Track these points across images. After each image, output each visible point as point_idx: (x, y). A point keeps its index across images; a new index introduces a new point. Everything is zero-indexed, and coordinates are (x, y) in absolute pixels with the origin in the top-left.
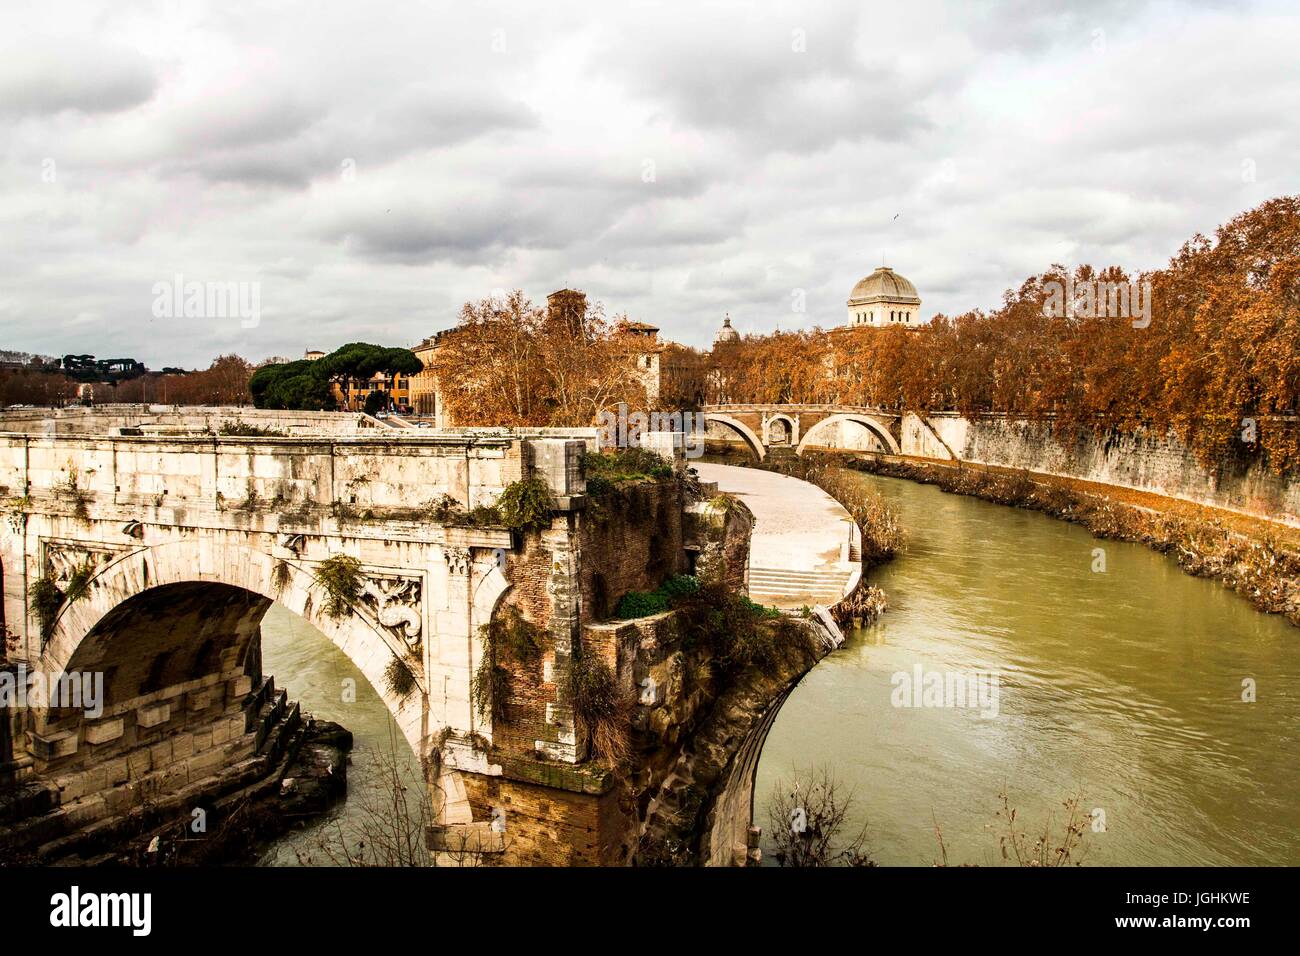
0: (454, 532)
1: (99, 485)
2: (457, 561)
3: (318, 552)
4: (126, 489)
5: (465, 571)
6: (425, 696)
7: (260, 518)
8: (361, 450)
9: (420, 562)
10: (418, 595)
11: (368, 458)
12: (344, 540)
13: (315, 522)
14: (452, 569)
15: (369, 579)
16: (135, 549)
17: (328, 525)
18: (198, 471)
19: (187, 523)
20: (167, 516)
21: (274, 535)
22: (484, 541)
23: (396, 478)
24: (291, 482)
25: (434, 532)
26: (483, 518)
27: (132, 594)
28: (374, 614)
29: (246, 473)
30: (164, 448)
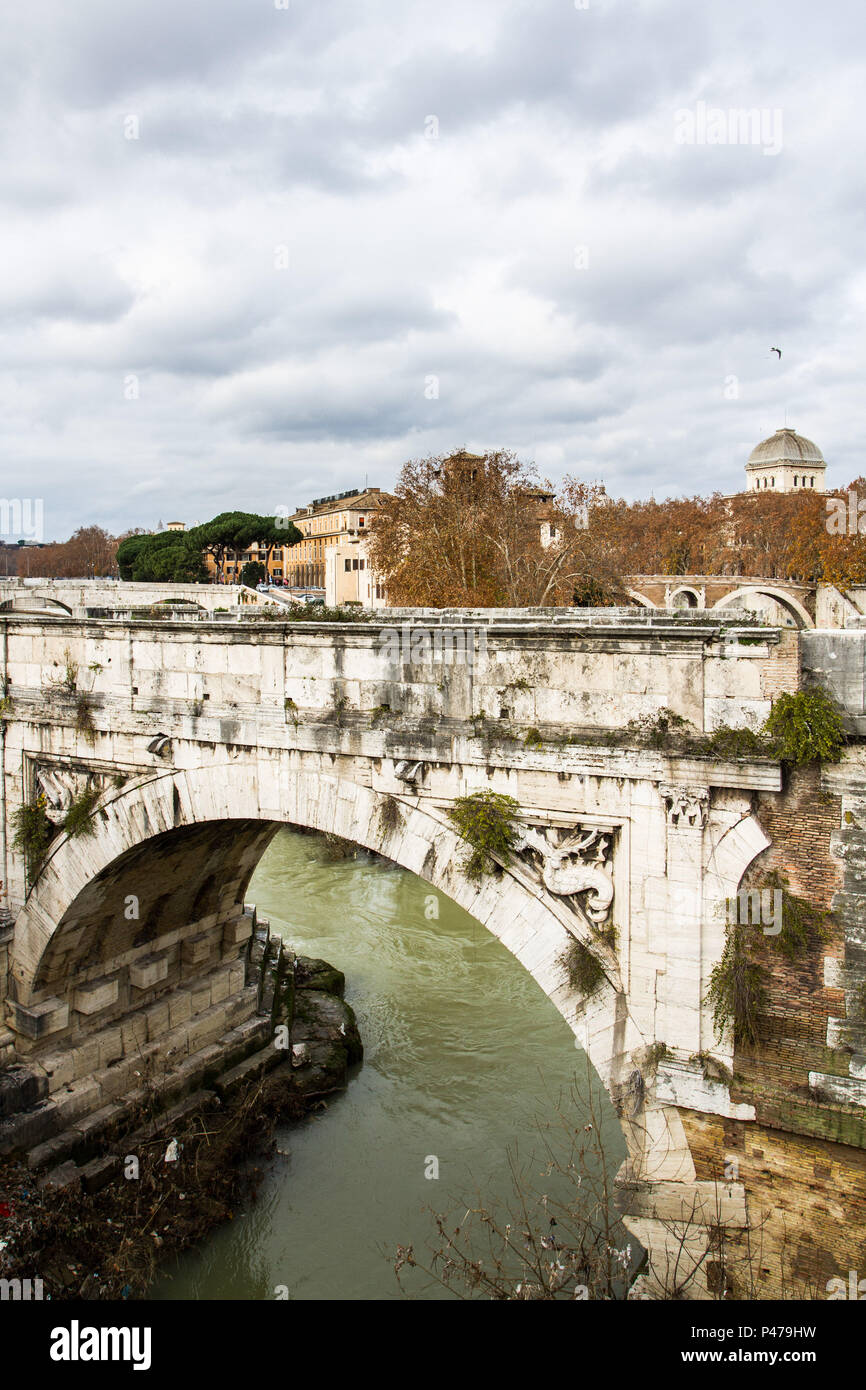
0: (683, 764)
1: (109, 684)
2: (684, 809)
3: (445, 787)
4: (147, 690)
5: (698, 821)
6: (621, 998)
7: (356, 737)
8: (519, 643)
9: (618, 805)
10: (609, 853)
11: (530, 654)
12: (491, 770)
13: (445, 745)
14: (676, 818)
15: (531, 827)
16: (161, 772)
17: (468, 750)
18: (256, 669)
19: (241, 739)
20: (210, 729)
21: (376, 760)
22: (733, 779)
23: (579, 684)
24: (403, 686)
25: (650, 764)
26: (730, 745)
27: (156, 832)
28: (536, 876)
29: (330, 672)
30: (205, 638)
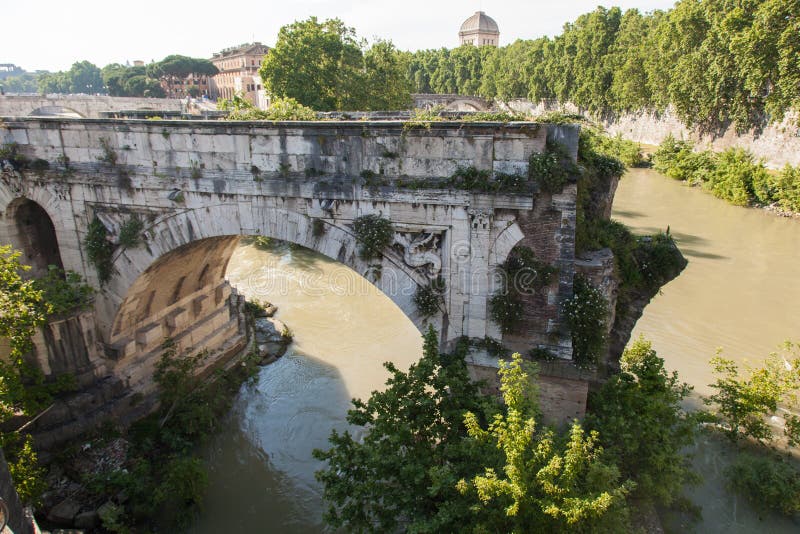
0: (481, 197)
1: (138, 158)
2: (481, 220)
3: (350, 213)
4: (162, 162)
5: (488, 227)
6: (446, 317)
7: (297, 188)
8: (390, 132)
9: (445, 220)
10: (439, 245)
11: (396, 138)
12: (375, 203)
13: (348, 191)
14: (476, 225)
15: (397, 232)
16: (178, 211)
17: (362, 193)
18: (232, 149)
19: (227, 190)
20: (207, 185)
21: (309, 200)
22: (507, 204)
23: (422, 153)
24: (322, 158)
25: (461, 198)
26: (509, 184)
27: (179, 245)
28: (400, 258)
29: (277, 150)
30: (198, 131)
